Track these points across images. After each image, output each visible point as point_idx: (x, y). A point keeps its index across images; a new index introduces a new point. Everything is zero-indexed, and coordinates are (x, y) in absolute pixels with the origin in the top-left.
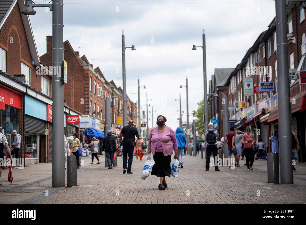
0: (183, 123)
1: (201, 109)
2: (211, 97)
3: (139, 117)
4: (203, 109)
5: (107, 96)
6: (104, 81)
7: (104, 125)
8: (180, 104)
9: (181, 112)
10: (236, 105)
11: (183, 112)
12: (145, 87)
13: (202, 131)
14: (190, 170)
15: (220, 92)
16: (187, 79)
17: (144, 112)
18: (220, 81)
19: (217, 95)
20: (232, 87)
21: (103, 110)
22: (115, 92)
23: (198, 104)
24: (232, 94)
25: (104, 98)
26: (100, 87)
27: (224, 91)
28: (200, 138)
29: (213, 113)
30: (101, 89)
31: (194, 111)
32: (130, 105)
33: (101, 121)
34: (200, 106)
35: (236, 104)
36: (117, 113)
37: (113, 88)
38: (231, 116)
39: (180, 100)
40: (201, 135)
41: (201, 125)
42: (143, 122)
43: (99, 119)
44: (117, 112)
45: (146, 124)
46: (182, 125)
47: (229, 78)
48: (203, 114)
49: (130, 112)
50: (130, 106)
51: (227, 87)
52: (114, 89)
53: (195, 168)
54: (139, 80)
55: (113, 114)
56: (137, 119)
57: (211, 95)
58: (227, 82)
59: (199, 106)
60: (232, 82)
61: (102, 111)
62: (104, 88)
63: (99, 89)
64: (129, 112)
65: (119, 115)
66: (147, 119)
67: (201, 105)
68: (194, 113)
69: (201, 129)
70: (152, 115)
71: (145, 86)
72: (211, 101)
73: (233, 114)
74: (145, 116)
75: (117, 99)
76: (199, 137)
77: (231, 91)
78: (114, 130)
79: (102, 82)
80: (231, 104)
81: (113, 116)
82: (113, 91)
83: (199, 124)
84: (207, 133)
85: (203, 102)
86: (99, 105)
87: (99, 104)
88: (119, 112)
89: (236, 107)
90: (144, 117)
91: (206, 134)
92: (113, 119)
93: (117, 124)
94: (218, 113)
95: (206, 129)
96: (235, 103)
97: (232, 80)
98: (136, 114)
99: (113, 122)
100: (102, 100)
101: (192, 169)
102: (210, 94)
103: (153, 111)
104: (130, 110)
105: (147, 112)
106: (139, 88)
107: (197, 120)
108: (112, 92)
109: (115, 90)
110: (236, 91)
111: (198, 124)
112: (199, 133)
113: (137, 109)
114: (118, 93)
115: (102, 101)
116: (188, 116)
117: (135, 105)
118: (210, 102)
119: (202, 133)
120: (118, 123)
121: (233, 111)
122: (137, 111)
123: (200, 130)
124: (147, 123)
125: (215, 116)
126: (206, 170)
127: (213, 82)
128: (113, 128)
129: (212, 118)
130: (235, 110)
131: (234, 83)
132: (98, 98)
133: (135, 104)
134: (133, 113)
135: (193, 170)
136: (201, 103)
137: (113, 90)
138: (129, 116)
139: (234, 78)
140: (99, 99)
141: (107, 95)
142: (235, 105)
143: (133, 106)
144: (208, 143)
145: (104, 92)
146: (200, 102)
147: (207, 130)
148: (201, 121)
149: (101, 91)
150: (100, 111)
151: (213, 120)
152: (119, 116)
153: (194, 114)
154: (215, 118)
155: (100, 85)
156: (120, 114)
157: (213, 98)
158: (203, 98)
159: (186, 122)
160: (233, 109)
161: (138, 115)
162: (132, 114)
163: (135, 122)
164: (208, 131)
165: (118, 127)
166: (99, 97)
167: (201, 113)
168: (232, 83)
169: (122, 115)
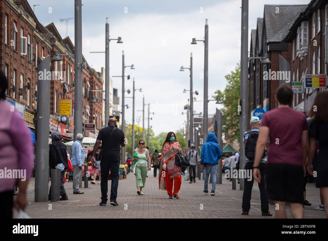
0: (195, 117)
1: (233, 88)
2: (254, 64)
3: (107, 101)
4: (238, 89)
5: (40, 56)
6: (34, 25)
7: (33, 116)
8: (191, 76)
9: (191, 94)
10: (307, 82)
11: (197, 94)
12: (119, 41)
13: (234, 133)
14: (210, 212)
15: (273, 55)
16: (206, 27)
17: (115, 91)
18: (275, 32)
19: (268, 60)
20: (300, 45)
21: (31, 84)
22: (57, 48)
23: (227, 77)
24: (300, 58)
25: (34, 60)
26: (26, 36)
27: (282, 53)
28: (230, 147)
29: (258, 97)
30: (28, 40)
31: (219, 92)
32: (87, 76)
33: (27, 108)
34: (232, 83)
35: (306, 79)
36: (61, 91)
37: (54, 38)
38: (296, 105)
39: (191, 69)
40: (231, 142)
41: (231, 120)
42: (113, 111)
43: (22, 103)
44: (60, 89)
45: (121, 116)
46: (193, 120)
47: (294, 25)
48: (237, 99)
49: (89, 90)
50: (87, 79)
51: (290, 44)
52: (55, 42)
53: (221, 209)
54: (107, 26)
55: (52, 93)
56: (101, 105)
57: (255, 59)
58: (289, 34)
59: (229, 82)
60: (300, 34)
61: (28, 87)
62: (34, 39)
63: (24, 39)
64: (86, 90)
65: (64, 95)
66: (123, 106)
67: (232, 80)
68: (218, 96)
69: (232, 129)
70: (134, 98)
71: (120, 38)
72: (255, 72)
73: (300, 101)
74: (118, 99)
75: (61, 62)
76: (227, 145)
77: (298, 53)
78: (55, 126)
79: (30, 26)
80: (296, 80)
81: (52, 98)
82: (53, 46)
83: (228, 118)
84: (247, 138)
85: (237, 74)
86: (23, 75)
87: (23, 71)
88: (65, 90)
89: (307, 86)
90: (116, 101)
91: (245, 140)
92: (52, 104)
93: (60, 114)
94: (267, 97)
95: (244, 130)
96: (304, 77)
97: (301, 31)
98: (100, 94)
99: (52, 109)
100: (31, 64)
101: (215, 211)
102: (254, 57)
103: (134, 90)
104: (88, 86)
105: (123, 92)
106: (108, 41)
107: (224, 111)
108: (51, 48)
109: (57, 43)
110: (308, 52)
111: (226, 119)
112: (227, 137)
113: (102, 84)
114: (63, 50)
115: (30, 66)
116: (206, 102)
117: (98, 76)
118: (252, 74)
119: (233, 136)
120: (62, 113)
121: (300, 95)
122: (102, 89)
123: (230, 132)
124: (123, 113)
125: (261, 103)
126: (242, 214)
127: (260, 33)
128: (51, 123)
129: (255, 107)
130: (305, 93)
131: (305, 35)
132: (22, 59)
133: (99, 73)
134: (95, 92)
135: (215, 213)
136: (234, 75)
137: (52, 43)
138: (86, 99)
139: (305, 25)
140: (23, 61)
141: (40, 54)
142: (304, 81)
143: (94, 79)
144: (248, 158)
145: (34, 48)
146: (231, 74)
147: (246, 132)
148: (232, 114)
149: (28, 45)
150: (25, 87)
151: (257, 111)
152: (65, 97)
153: (218, 99)
154: (262, 107)
155: (27, 32)
156: (67, 94)
157: (258, 66)
158: (238, 67)
159: (201, 113)
160: (300, 90)
161: (104, 98)
162: (91, 94)
163: (98, 111)
164: (248, 133)
165: (63, 119)
166: (25, 57)
167: (232, 96)
168: (300, 36)
169: (70, 95)
